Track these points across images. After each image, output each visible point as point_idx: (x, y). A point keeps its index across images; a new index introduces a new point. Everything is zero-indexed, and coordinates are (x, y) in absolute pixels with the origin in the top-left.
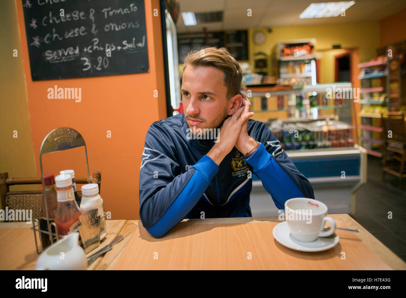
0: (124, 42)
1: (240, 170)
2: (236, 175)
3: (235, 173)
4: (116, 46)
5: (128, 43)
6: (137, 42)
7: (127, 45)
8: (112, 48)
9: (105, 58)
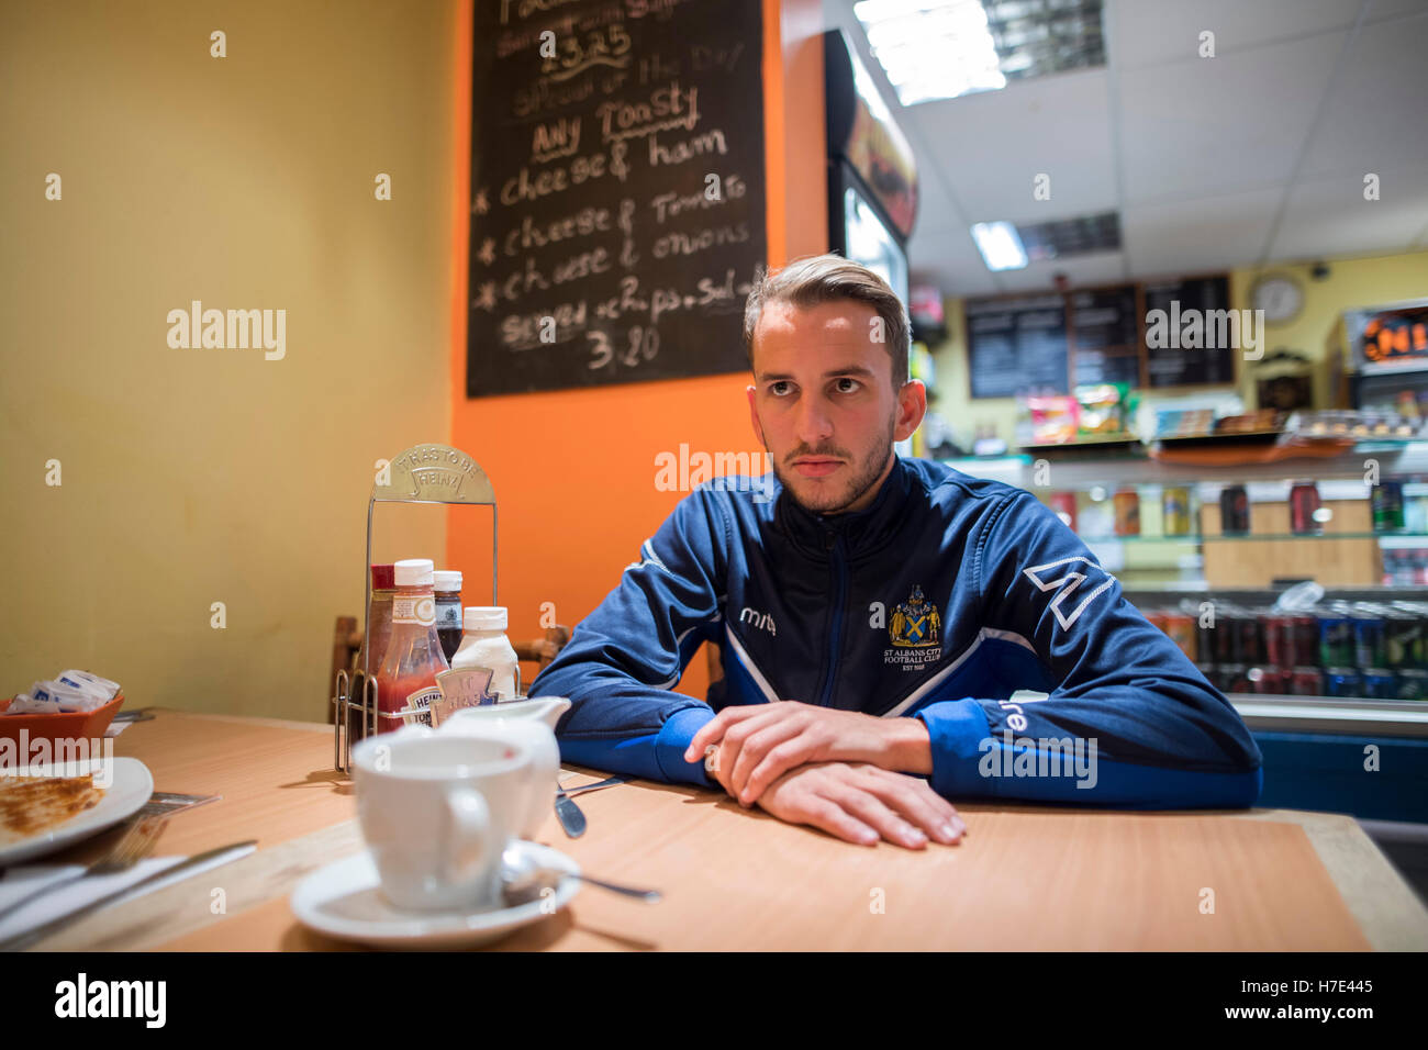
0: (705, 285)
1: (910, 649)
2: (894, 660)
3: (893, 653)
4: (682, 296)
5: (715, 285)
7: (711, 292)
8: (671, 301)
9: (650, 332)
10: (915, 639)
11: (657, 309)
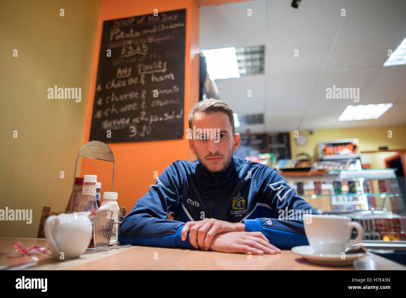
0: (166, 115)
1: (237, 210)
3: (233, 212)
4: (159, 117)
5: (169, 115)
6: (176, 114)
7: (168, 117)
8: (155, 119)
9: (149, 127)
10: (238, 207)
11: (151, 121)
